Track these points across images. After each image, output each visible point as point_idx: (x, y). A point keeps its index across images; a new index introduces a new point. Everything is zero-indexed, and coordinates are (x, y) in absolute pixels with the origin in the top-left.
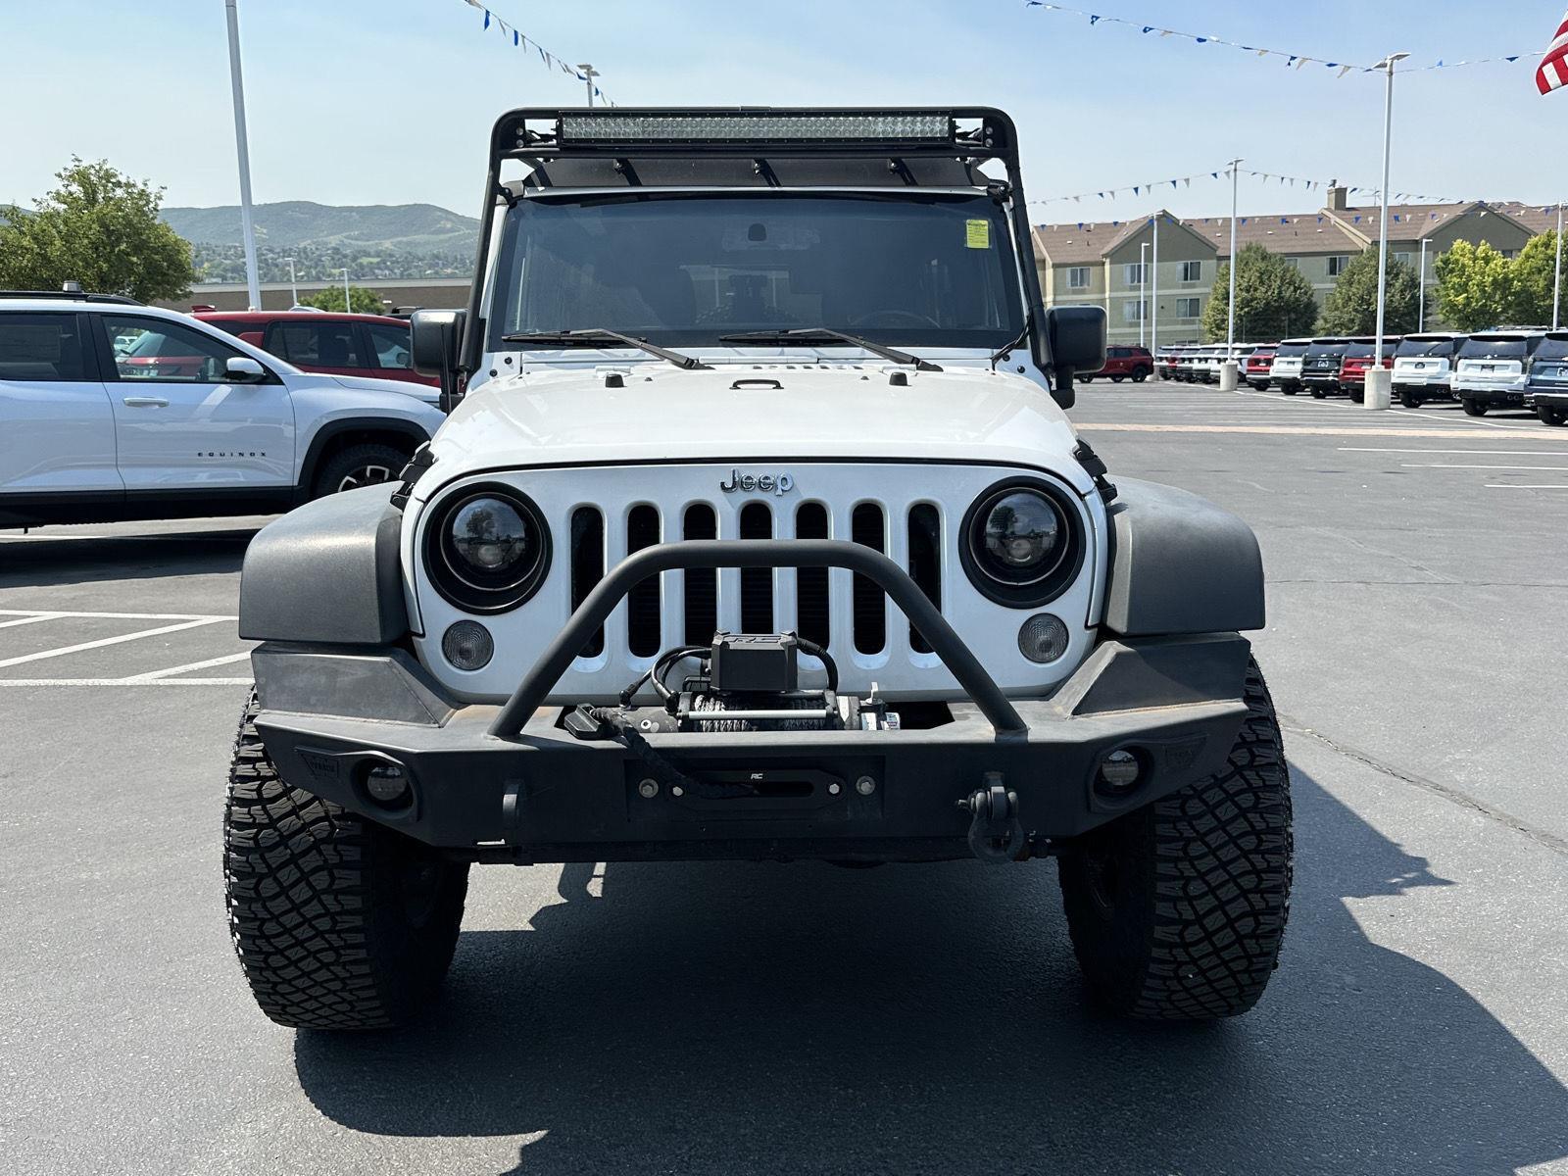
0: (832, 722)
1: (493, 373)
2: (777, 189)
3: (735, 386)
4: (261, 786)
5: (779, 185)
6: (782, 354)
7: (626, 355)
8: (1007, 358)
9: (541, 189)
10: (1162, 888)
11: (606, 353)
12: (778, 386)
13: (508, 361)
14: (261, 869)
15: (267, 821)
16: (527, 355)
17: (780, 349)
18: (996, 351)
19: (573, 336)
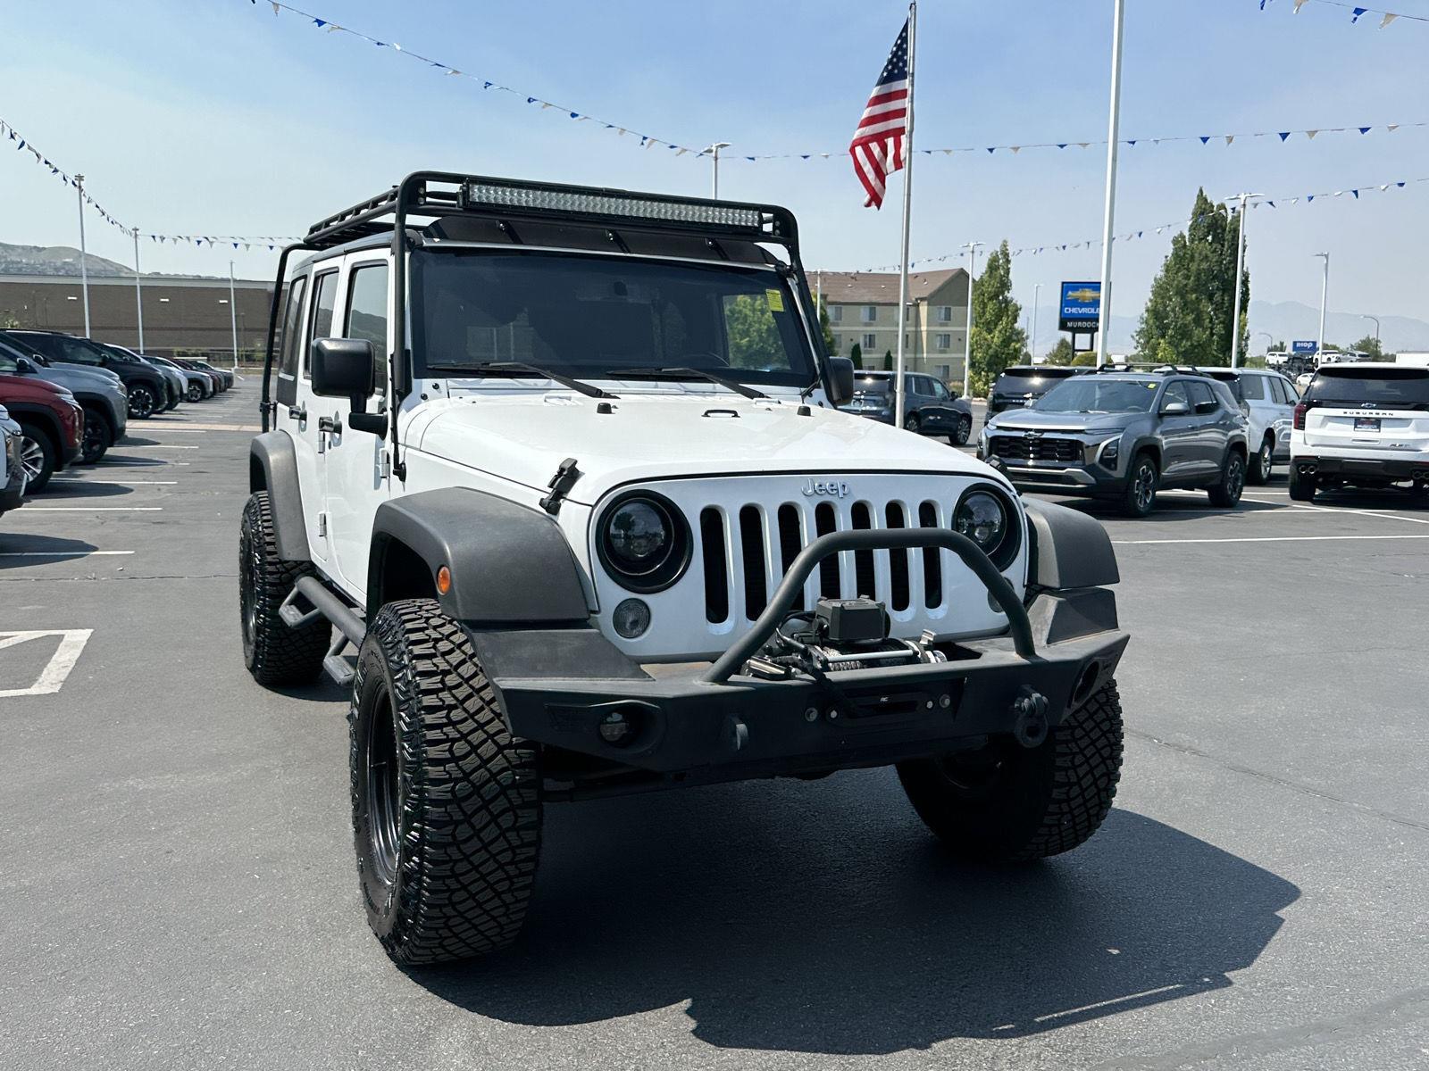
0: (913, 659)
1: (424, 397)
2: (628, 255)
3: (706, 414)
4: (451, 746)
5: (629, 252)
6: (656, 387)
7: (536, 385)
8: (811, 396)
9: (437, 240)
10: (1059, 762)
11: (521, 383)
12: (735, 414)
13: (436, 387)
14: (458, 816)
15: (461, 775)
16: (451, 382)
17: (654, 383)
18: (803, 389)
19: (493, 367)
